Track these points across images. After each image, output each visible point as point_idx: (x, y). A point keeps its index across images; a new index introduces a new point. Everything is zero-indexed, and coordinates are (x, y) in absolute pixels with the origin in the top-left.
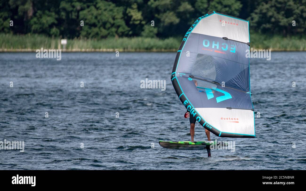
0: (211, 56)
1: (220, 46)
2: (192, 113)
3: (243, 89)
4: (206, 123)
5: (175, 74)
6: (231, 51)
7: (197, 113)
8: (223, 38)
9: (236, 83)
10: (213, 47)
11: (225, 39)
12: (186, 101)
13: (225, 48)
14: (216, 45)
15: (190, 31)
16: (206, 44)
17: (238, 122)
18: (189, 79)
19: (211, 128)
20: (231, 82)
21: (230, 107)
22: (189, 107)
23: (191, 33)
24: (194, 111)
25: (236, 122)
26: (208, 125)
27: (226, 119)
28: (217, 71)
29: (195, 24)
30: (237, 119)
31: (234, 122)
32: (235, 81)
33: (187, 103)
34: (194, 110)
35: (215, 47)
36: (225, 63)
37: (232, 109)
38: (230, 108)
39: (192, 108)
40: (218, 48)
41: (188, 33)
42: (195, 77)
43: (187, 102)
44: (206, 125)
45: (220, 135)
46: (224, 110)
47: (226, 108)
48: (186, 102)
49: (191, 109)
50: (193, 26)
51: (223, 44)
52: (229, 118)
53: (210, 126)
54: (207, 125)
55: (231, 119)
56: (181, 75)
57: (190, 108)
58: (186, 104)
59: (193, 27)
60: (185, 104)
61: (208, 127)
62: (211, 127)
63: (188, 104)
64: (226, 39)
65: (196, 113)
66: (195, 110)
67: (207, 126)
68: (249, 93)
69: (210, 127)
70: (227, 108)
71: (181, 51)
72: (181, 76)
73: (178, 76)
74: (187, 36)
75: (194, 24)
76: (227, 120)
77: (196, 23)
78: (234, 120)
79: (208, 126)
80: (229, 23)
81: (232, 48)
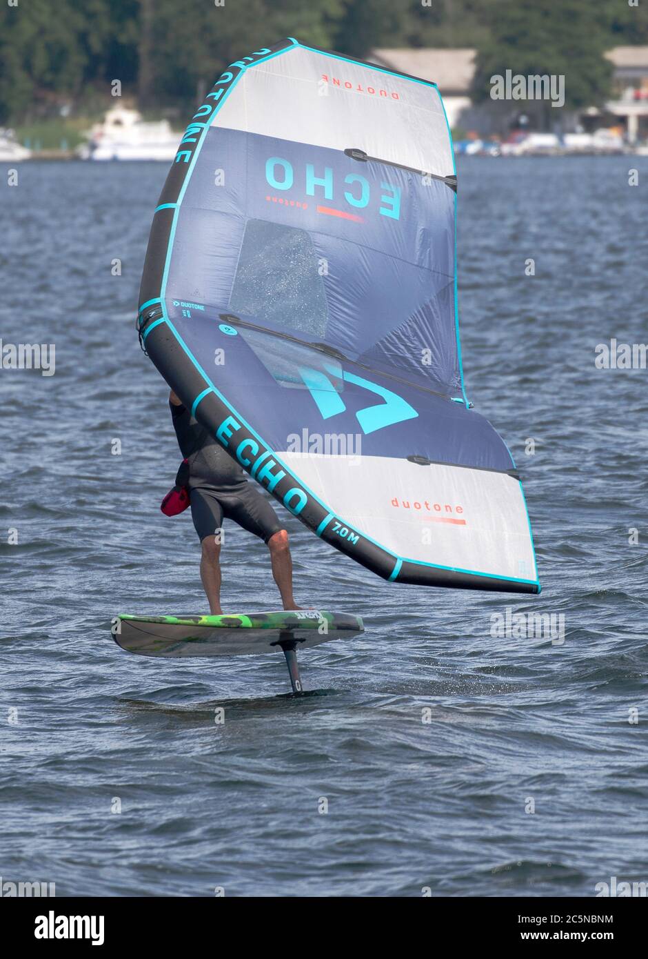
0: (303, 231)
1: (339, 188)
2: (266, 472)
3: (435, 380)
4: (335, 519)
5: (159, 304)
6: (384, 212)
7: (285, 471)
8: (349, 152)
9: (408, 355)
10: (310, 191)
11: (356, 155)
12: (230, 420)
13: (358, 196)
14: (320, 182)
15: (204, 119)
16: (279, 176)
17: (463, 522)
18: (222, 327)
19: (355, 539)
20: (389, 350)
21: (421, 455)
22: (249, 448)
23: (211, 128)
24: (271, 464)
25: (456, 522)
26: (344, 525)
27: (412, 506)
28: (333, 297)
29: (221, 90)
30: (459, 509)
31: (444, 520)
32: (406, 346)
33: (237, 429)
34: (271, 457)
35: (320, 190)
36: (360, 262)
37: (432, 465)
38: (424, 461)
39: (262, 450)
40: (329, 194)
41: (198, 130)
42: (242, 320)
43: (237, 427)
44: (331, 525)
45: (395, 574)
46: (400, 467)
47: (406, 460)
48: (230, 427)
49: (260, 454)
50: (216, 98)
51: (349, 179)
52: (426, 504)
53: (351, 530)
54: (339, 525)
55: (431, 506)
56: (186, 309)
57: (255, 450)
58: (229, 434)
59: (214, 104)
60: (224, 435)
61: (344, 536)
62: (356, 534)
63: (242, 434)
64: (361, 157)
65: (281, 475)
66: (275, 460)
67: (339, 529)
68: (461, 400)
69: (352, 534)
70: (411, 459)
71: (177, 206)
72: (189, 316)
73: (173, 315)
74: (194, 140)
75: (217, 91)
76: (419, 510)
77: (226, 86)
78: (444, 514)
79: (343, 533)
80: (360, 90)
81: (385, 199)
